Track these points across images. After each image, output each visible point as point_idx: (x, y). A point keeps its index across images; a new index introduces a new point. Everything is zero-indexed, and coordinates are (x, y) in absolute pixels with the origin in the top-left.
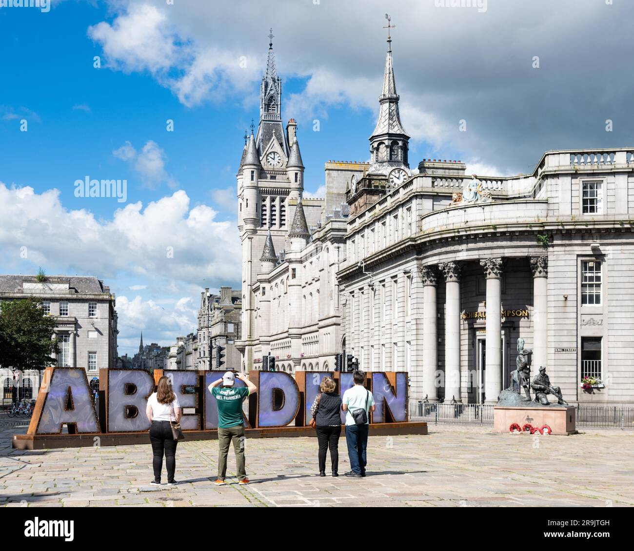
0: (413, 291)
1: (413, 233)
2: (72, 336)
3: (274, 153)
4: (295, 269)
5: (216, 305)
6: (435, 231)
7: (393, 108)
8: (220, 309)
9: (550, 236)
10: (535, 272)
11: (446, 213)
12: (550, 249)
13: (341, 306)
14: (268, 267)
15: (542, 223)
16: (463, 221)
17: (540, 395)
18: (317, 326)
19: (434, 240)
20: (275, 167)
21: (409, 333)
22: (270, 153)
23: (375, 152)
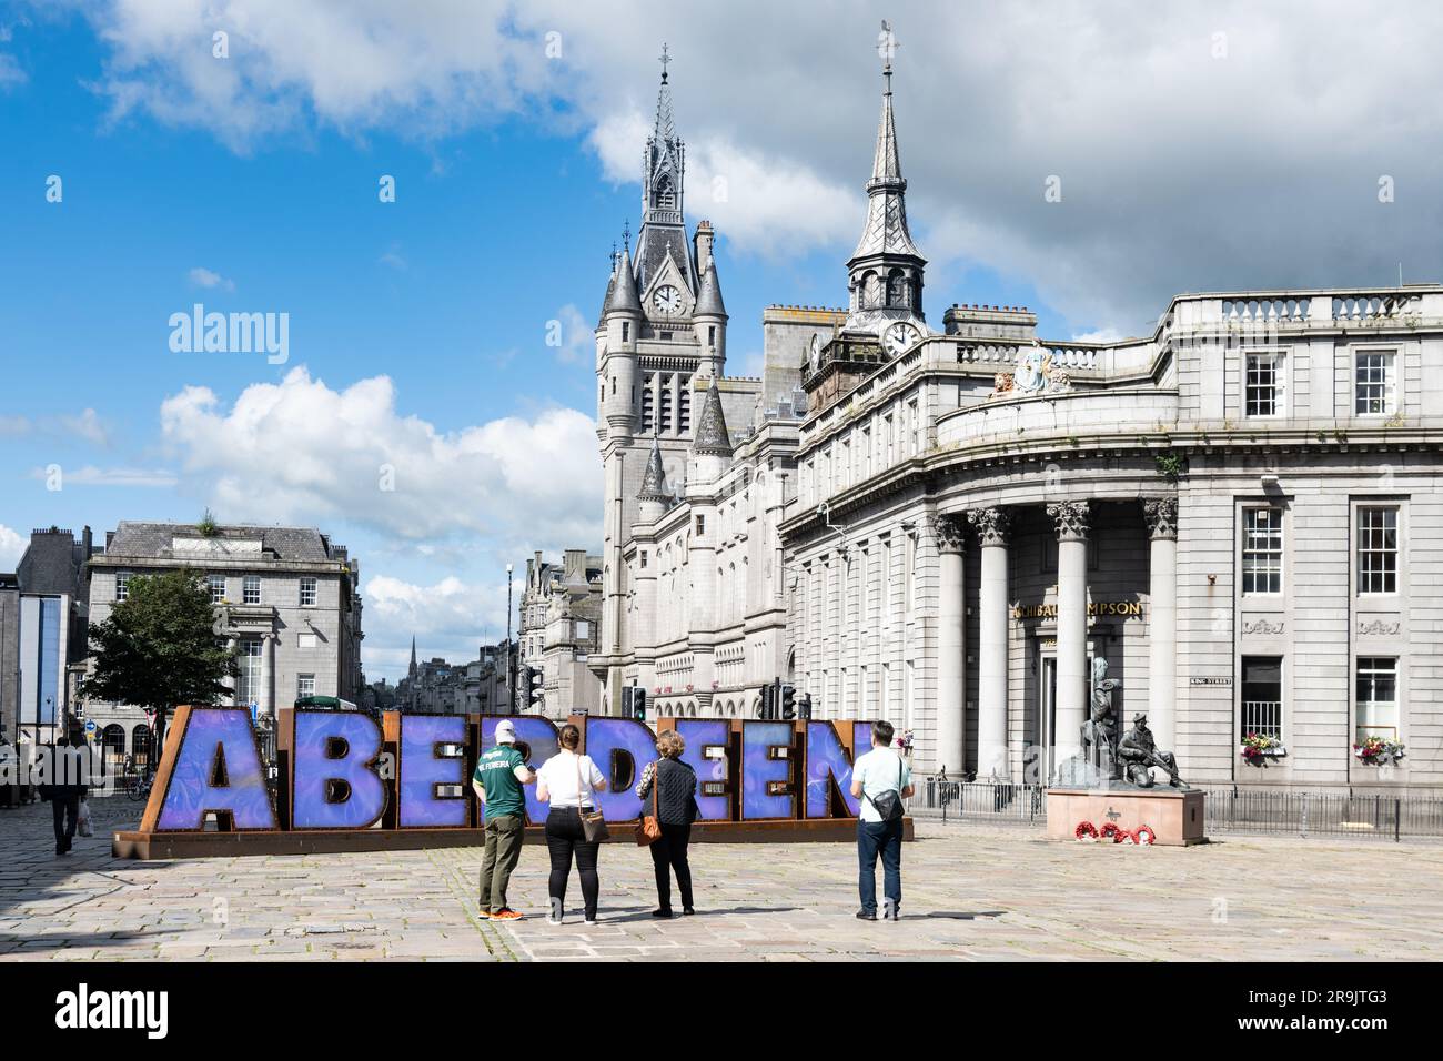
0: (920, 563)
1: (920, 450)
2: (266, 643)
3: (668, 287)
4: (703, 516)
5: (555, 584)
6: (961, 447)
7: (893, 204)
8: (563, 593)
9: (1182, 458)
10: (1153, 528)
11: (982, 413)
12: (1183, 485)
13: (787, 591)
14: (654, 512)
15: (1166, 435)
16: (1015, 427)
17: (1135, 769)
18: (742, 629)
19: (959, 465)
20: (671, 316)
21: (912, 645)
22: (661, 288)
23: (858, 289)
